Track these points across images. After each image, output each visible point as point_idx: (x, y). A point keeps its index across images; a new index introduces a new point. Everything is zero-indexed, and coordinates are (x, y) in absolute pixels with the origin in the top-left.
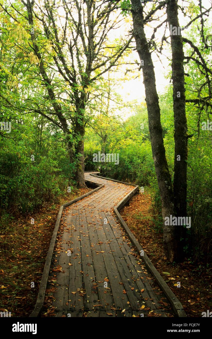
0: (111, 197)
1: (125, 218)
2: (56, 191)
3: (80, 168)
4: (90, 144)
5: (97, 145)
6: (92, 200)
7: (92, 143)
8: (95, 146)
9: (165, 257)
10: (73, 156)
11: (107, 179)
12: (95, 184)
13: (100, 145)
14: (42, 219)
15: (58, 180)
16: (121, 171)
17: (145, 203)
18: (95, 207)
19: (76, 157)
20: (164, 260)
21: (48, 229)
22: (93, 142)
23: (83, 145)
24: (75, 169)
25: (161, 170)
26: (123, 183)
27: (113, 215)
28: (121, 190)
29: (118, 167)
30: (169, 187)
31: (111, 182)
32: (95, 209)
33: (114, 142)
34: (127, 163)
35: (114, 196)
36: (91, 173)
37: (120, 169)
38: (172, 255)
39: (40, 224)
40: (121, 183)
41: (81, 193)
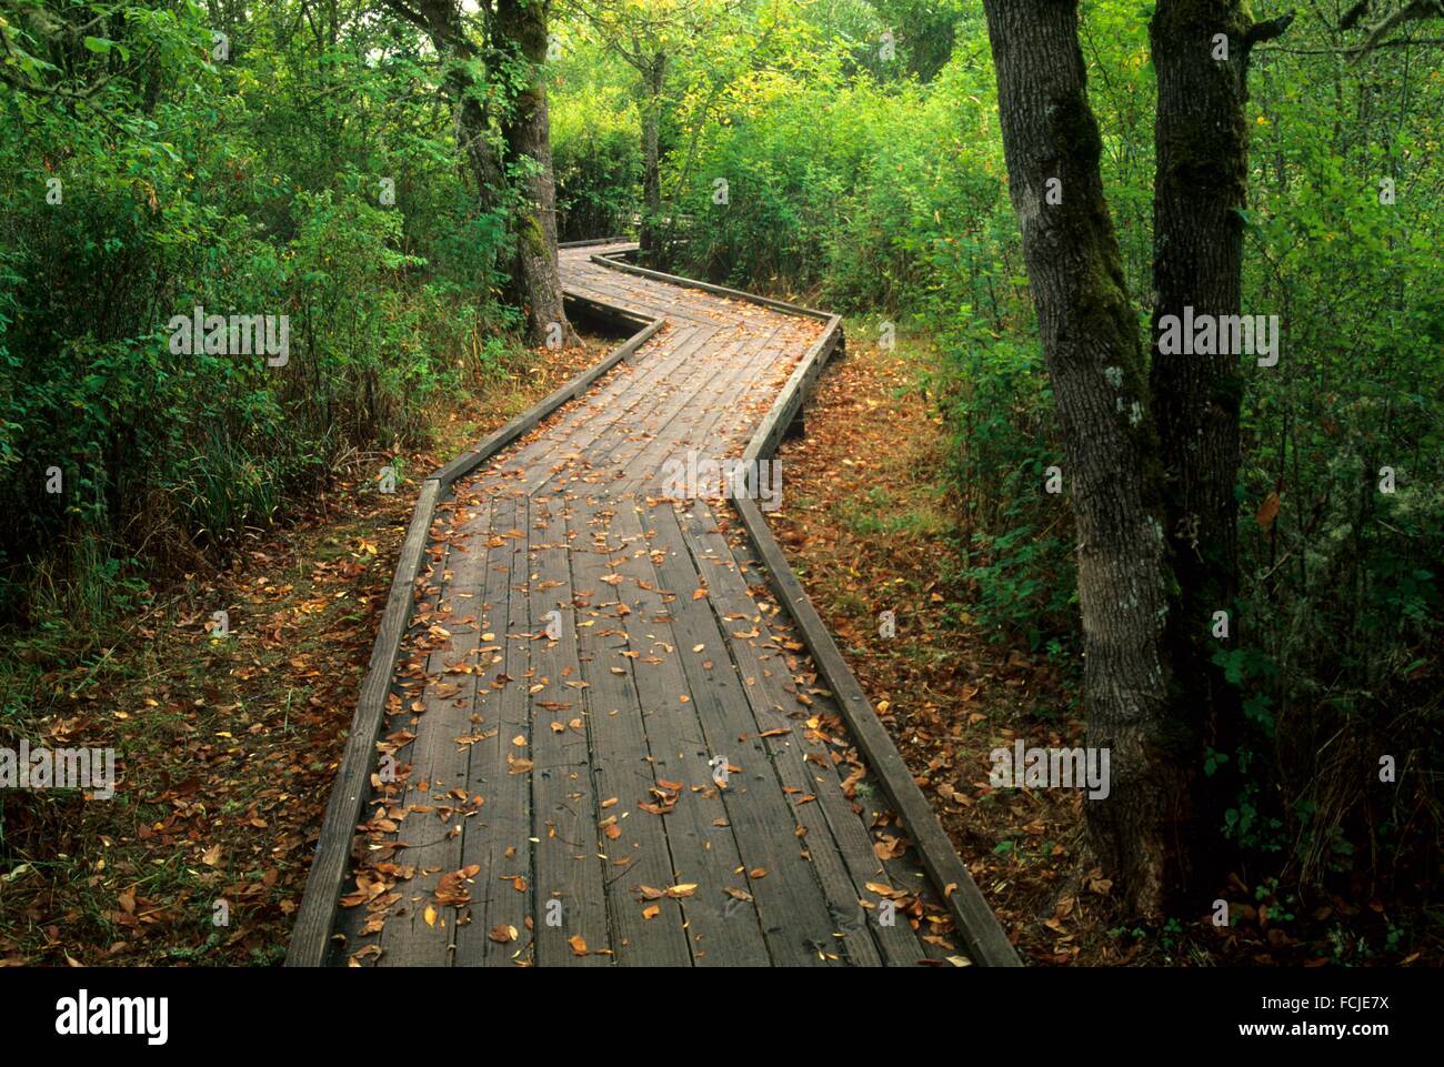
0: (705, 394)
1: (792, 526)
2: (410, 375)
3: (535, 238)
4: (587, 102)
5: (621, 106)
6: (606, 420)
7: (593, 101)
8: (611, 113)
9: (1096, 873)
10: (490, 173)
11: (677, 284)
12: (616, 313)
13: (633, 107)
14: (322, 565)
15: (416, 311)
16: (745, 236)
17: (883, 416)
18: (620, 474)
19: (512, 180)
20: (1094, 893)
21: (348, 644)
22: (598, 91)
23: (543, 113)
24: (508, 244)
25: (1074, 287)
26: (760, 304)
27: (725, 531)
28: (756, 345)
29: (730, 214)
30: (1135, 407)
31: (698, 300)
32: (619, 485)
33: (701, 91)
34: (772, 196)
35: (718, 385)
36: (597, 250)
37: (736, 226)
38: (1151, 866)
39: (308, 607)
40: (749, 300)
41: (545, 373)
